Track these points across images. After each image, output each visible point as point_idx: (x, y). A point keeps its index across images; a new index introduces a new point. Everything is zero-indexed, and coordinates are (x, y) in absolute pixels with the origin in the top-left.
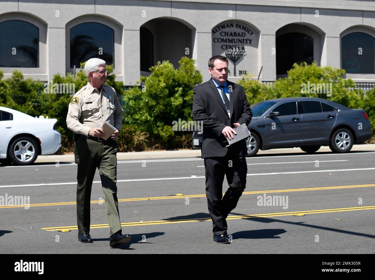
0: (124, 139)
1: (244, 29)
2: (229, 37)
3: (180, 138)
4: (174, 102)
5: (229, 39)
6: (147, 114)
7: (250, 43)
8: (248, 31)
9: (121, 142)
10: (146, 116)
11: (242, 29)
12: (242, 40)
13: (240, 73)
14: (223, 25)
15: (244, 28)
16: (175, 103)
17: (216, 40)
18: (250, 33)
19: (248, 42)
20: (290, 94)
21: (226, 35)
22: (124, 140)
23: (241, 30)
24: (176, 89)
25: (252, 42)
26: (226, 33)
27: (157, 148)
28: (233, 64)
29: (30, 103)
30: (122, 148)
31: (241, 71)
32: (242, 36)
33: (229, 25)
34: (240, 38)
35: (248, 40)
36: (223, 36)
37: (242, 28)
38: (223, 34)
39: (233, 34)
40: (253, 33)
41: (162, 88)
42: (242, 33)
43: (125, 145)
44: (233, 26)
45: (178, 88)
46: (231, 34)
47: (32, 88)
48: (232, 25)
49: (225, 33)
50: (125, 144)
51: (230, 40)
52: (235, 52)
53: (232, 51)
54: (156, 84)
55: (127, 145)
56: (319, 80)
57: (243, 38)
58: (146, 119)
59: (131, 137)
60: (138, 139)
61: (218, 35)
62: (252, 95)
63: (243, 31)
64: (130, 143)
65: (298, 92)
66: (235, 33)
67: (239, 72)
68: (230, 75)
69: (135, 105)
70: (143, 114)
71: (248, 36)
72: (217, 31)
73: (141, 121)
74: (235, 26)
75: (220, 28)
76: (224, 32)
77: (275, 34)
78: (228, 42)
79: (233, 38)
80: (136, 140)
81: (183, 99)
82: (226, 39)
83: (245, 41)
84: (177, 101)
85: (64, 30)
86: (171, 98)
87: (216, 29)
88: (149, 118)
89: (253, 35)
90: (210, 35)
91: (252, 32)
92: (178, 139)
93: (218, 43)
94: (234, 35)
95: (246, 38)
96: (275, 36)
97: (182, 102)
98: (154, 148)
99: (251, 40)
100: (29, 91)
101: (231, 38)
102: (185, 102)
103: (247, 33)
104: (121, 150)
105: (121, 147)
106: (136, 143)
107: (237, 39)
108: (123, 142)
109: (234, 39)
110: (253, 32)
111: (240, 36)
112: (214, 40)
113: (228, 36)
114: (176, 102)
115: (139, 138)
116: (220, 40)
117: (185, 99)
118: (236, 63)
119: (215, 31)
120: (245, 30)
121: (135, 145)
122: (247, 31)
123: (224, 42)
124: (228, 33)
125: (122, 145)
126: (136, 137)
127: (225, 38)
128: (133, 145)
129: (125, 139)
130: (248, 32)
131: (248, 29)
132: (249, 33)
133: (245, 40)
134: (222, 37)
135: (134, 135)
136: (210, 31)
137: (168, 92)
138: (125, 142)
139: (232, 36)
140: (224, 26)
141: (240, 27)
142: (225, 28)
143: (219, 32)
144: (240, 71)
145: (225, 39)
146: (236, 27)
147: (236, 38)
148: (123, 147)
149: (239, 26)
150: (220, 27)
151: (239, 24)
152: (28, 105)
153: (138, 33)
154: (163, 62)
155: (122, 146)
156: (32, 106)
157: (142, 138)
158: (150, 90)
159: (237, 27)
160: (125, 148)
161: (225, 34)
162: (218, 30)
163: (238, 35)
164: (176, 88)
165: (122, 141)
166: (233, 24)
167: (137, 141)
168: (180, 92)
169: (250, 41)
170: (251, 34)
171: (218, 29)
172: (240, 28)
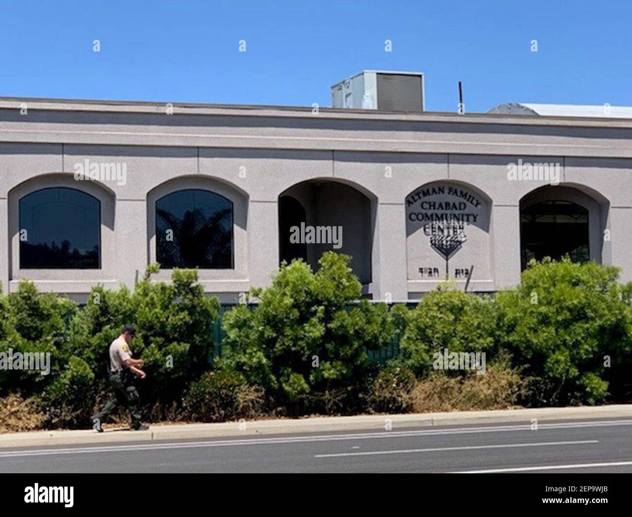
0: (219, 398)
1: (463, 196)
2: (436, 211)
3: (322, 396)
4: (309, 332)
5: (437, 215)
6: (260, 354)
7: (475, 221)
8: (471, 199)
9: (214, 405)
10: (259, 358)
11: (460, 197)
12: (459, 215)
13: (456, 274)
14: (425, 191)
15: (464, 194)
16: (311, 334)
17: (413, 217)
18: (475, 202)
19: (471, 218)
20: (519, 313)
21: (432, 208)
22: (220, 401)
23: (457, 197)
24: (313, 309)
25: (477, 219)
26: (432, 204)
27: (279, 415)
28: (444, 258)
29: (49, 338)
30: (217, 415)
31: (459, 270)
32: (460, 209)
33: (437, 190)
34: (457, 212)
35: (470, 215)
36: (425, 209)
37: (459, 194)
38: (426, 206)
39: (444, 206)
40: (480, 204)
41: (287, 307)
42: (460, 204)
43: (222, 409)
44: (443, 192)
45: (317, 308)
46: (441, 205)
47: (52, 311)
48: (441, 190)
49: (430, 203)
50: (220, 408)
51: (439, 215)
52: (447, 237)
53: (442, 236)
54: (276, 299)
55: (224, 409)
56: (574, 289)
57: (461, 212)
58: (259, 362)
59: (232, 395)
60: (245, 398)
61: (416, 207)
62: (453, 317)
63: (462, 200)
64: (231, 407)
65: (534, 310)
66: (447, 204)
67: (455, 272)
68: (438, 276)
69: (239, 337)
70: (254, 354)
71: (470, 208)
72: (415, 201)
73: (251, 367)
74: (446, 191)
75: (421, 195)
76: (427, 203)
77: (518, 204)
78: (434, 219)
79: (444, 211)
80: (242, 401)
81: (326, 326)
82: (432, 215)
83: (465, 218)
84: (315, 330)
85: (145, 203)
86: (305, 325)
87: (413, 197)
88: (264, 361)
89: (479, 206)
90: (403, 208)
91: (477, 201)
92: (317, 398)
93: (417, 221)
94: (446, 206)
95: (466, 211)
96: (518, 208)
97: (324, 331)
98: (275, 414)
99: (475, 215)
100: (47, 317)
101: (440, 212)
102: (328, 331)
103: (468, 204)
104: (214, 418)
105: (214, 414)
106: (241, 406)
107: (451, 215)
108: (218, 404)
109: (446, 215)
110: (479, 202)
111: (456, 209)
112: (409, 217)
113: (434, 208)
114: (312, 332)
115: (247, 397)
116: (420, 217)
117: (329, 325)
118: (449, 256)
119: (411, 200)
120: (465, 198)
121: (239, 410)
122: (468, 200)
123: (427, 219)
124: (434, 203)
125: (216, 409)
126: (240, 396)
127: (429, 212)
128: (237, 409)
129: (222, 399)
130: (471, 202)
131: (470, 196)
132: (473, 204)
133: (466, 215)
134: (424, 211)
135: (237, 392)
136: (403, 201)
137: (298, 314)
138: (220, 404)
139: (442, 209)
140: (428, 191)
141: (456, 192)
142: (429, 195)
143: (419, 202)
144: (456, 270)
145: (429, 215)
146: (449, 193)
147: (448, 212)
148: (219, 413)
149: (454, 191)
150: (420, 193)
151: (454, 188)
152: (46, 341)
153: (275, 207)
154: (292, 261)
155: (216, 411)
156: (52, 342)
157: (252, 396)
158: (267, 311)
159: (451, 193)
160: (221, 415)
161: (430, 206)
162: (417, 200)
163: (453, 207)
164: (313, 306)
165: (216, 402)
166: (443, 188)
167: (244, 402)
168: (320, 314)
169: (475, 218)
170: (476, 206)
171: (416, 197)
172: (457, 195)
